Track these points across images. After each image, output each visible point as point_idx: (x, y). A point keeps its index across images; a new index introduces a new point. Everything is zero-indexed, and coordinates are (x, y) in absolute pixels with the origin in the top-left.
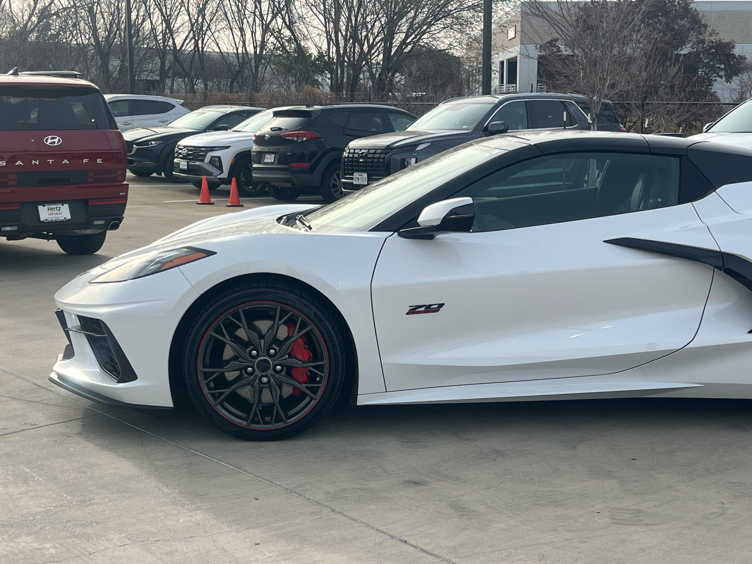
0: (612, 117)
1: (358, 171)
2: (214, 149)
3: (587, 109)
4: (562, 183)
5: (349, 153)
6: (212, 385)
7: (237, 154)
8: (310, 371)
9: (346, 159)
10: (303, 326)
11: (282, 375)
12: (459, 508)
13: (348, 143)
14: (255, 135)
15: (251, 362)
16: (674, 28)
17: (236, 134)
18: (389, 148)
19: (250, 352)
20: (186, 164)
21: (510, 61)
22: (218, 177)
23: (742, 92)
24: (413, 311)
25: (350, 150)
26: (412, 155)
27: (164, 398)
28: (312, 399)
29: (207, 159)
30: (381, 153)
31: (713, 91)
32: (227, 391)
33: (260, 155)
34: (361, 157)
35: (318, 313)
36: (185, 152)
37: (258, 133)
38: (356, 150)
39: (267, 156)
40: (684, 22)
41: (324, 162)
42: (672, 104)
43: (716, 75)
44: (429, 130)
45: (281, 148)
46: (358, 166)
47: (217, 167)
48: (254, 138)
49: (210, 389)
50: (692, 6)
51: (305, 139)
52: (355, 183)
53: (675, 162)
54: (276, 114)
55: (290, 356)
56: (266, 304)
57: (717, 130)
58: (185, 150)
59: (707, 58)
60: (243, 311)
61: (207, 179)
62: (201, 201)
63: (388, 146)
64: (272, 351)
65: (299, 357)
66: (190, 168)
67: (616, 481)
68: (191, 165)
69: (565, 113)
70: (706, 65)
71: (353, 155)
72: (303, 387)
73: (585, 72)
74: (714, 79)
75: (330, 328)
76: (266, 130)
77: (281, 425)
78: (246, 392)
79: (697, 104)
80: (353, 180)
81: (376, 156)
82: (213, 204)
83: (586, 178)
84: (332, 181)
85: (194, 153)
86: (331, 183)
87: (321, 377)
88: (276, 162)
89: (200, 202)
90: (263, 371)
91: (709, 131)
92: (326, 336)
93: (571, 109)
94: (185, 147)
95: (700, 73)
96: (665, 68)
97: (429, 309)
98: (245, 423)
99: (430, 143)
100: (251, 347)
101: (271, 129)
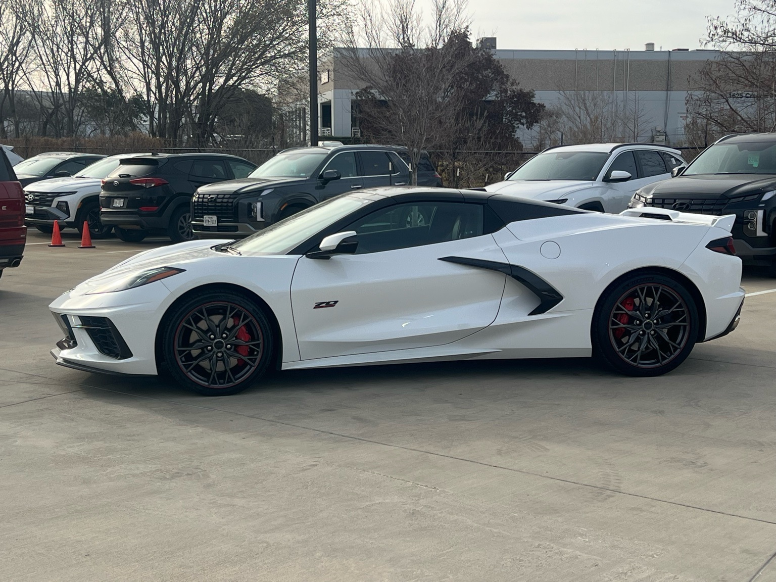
0: (428, 165)
1: (208, 214)
2: (61, 195)
3: (408, 160)
4: (389, 224)
5: (199, 198)
6: (183, 359)
7: (84, 199)
8: (250, 348)
9: (196, 203)
10: (245, 317)
11: (232, 351)
12: (359, 419)
13: (197, 189)
14: (103, 181)
15: (211, 343)
16: (478, 78)
17: (82, 181)
18: (236, 193)
19: (210, 336)
20: (33, 208)
21: (324, 105)
22: (65, 221)
23: (541, 139)
24: (318, 306)
25: (199, 195)
26: (257, 199)
27: (151, 369)
28: (251, 366)
29: (54, 204)
30: (229, 198)
31: (516, 137)
32: (195, 363)
33: (109, 201)
34: (211, 201)
35: (255, 308)
36: (31, 197)
37: (106, 179)
38: (205, 195)
39: (116, 200)
40: (488, 72)
41: (172, 206)
42: (479, 153)
43: (518, 122)
44: (269, 177)
45: (131, 194)
46: (207, 209)
47: (64, 212)
48: (102, 184)
49: (183, 362)
50: (494, 57)
51: (153, 185)
52: (205, 225)
53: (480, 208)
54: (123, 162)
55: (237, 338)
56: (221, 304)
57: (516, 178)
58: (31, 196)
59: (510, 107)
60: (205, 309)
61: (58, 223)
62: (53, 243)
63: (235, 191)
64: (224, 335)
65: (243, 339)
66: (37, 213)
67: (450, 404)
68: (38, 210)
69: (390, 163)
70: (510, 113)
71: (203, 200)
72: (246, 358)
73: (406, 129)
74: (516, 126)
75: (263, 319)
76: (114, 176)
77: (231, 384)
78: (205, 364)
79: (501, 153)
80: (203, 222)
81: (225, 200)
82: (64, 246)
83: (409, 219)
84: (180, 224)
85: (40, 198)
86: (179, 226)
87: (258, 352)
88: (125, 207)
89: (52, 245)
90: (219, 349)
91: (509, 179)
92: (261, 324)
93: (395, 161)
94: (31, 192)
95: (504, 120)
96: (472, 122)
97: (328, 304)
98: (207, 384)
99: (273, 189)
100: (210, 333)
101: (120, 175)
